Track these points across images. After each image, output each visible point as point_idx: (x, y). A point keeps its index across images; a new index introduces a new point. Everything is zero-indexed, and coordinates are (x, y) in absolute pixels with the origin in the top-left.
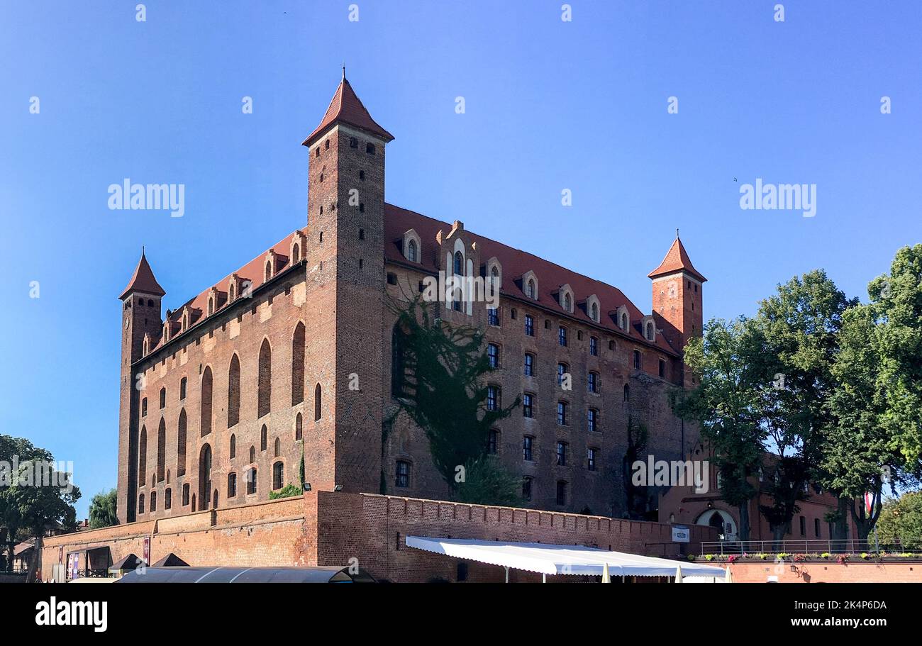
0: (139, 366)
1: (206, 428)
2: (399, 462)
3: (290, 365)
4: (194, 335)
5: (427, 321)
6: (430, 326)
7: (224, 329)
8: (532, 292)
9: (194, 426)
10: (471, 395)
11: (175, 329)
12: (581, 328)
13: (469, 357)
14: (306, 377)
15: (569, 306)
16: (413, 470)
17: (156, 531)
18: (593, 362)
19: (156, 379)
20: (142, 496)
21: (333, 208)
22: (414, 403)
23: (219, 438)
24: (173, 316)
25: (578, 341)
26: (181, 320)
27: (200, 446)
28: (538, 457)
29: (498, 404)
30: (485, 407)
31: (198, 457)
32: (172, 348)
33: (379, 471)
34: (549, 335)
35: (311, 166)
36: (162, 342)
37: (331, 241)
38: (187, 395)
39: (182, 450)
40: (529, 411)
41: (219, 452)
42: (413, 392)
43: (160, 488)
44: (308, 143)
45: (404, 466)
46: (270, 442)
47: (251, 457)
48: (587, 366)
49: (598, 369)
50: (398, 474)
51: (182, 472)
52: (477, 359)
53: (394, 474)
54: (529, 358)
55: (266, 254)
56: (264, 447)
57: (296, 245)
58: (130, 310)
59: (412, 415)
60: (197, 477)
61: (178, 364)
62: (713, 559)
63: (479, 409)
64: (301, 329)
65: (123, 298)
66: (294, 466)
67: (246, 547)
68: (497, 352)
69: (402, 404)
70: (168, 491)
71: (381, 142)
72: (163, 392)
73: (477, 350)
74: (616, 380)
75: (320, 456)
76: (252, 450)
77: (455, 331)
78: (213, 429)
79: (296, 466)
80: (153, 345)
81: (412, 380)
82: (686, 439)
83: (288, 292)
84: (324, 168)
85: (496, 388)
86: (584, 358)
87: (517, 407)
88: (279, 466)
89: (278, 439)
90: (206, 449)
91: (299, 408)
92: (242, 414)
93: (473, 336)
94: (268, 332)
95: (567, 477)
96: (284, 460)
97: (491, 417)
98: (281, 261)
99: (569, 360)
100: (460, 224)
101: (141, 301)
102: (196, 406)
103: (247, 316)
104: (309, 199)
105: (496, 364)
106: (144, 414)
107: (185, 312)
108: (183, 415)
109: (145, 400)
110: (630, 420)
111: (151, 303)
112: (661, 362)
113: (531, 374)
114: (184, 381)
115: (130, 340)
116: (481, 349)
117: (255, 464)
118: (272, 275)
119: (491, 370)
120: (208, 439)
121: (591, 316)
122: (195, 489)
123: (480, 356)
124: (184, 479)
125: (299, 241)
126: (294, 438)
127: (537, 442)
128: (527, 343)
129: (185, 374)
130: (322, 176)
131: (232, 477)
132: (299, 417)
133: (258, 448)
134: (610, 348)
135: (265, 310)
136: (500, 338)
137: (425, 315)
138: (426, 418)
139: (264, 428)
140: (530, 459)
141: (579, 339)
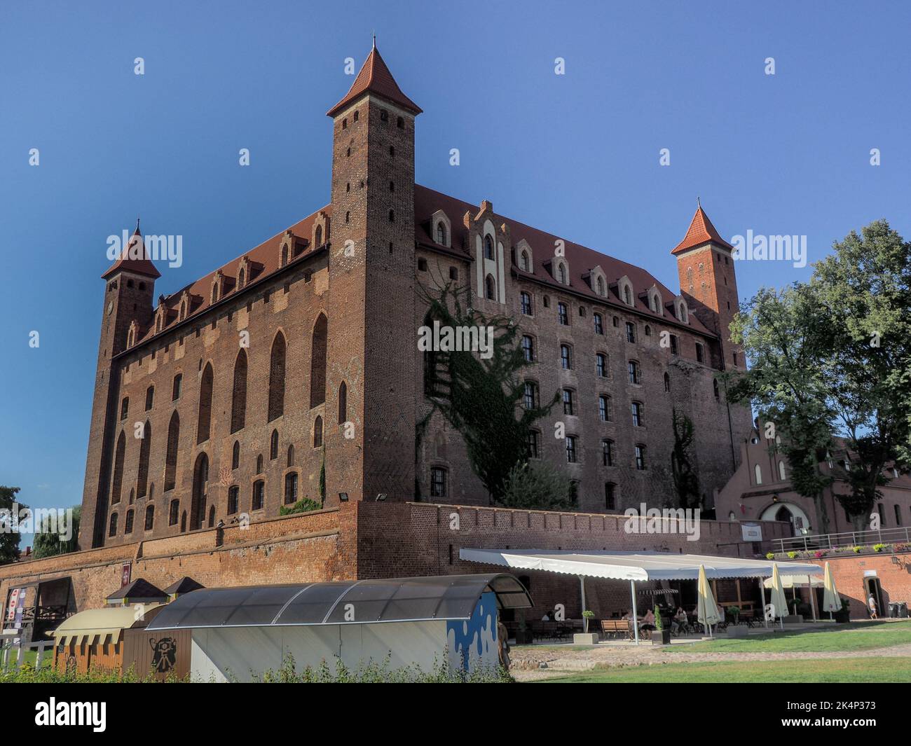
0: (121, 359)
1: (203, 434)
2: (435, 468)
3: (309, 362)
4: (194, 325)
5: (459, 311)
6: (462, 317)
7: (230, 319)
8: (563, 276)
9: (188, 431)
10: (508, 392)
11: (170, 316)
12: (617, 314)
13: (503, 350)
14: (329, 375)
15: (602, 290)
16: (450, 477)
17: (140, 555)
18: (631, 352)
19: (141, 375)
20: (115, 515)
21: (362, 185)
22: (449, 403)
23: (219, 447)
24: (168, 302)
25: (614, 328)
26: (178, 307)
27: (194, 455)
28: (583, 459)
29: (536, 402)
30: (523, 405)
31: (192, 468)
32: (165, 340)
33: (412, 478)
34: (583, 324)
35: (337, 138)
36: (153, 332)
37: (360, 222)
38: (180, 394)
39: (171, 460)
40: (570, 408)
41: (218, 462)
42: (447, 390)
43: (140, 506)
44: (334, 114)
45: (439, 474)
46: (282, 450)
47: (258, 468)
48: (626, 355)
49: (637, 357)
50: (433, 482)
51: (170, 486)
52: (512, 352)
53: (429, 482)
54: (564, 349)
55: (283, 235)
56: (274, 454)
57: (319, 227)
58: (116, 292)
59: (446, 416)
60: (190, 491)
61: (172, 358)
62: (796, 556)
63: (516, 408)
64: (322, 320)
65: (107, 277)
66: (311, 477)
67: (262, 568)
68: (531, 345)
69: (436, 404)
70: (150, 509)
71: (411, 116)
72: (150, 391)
73: (511, 342)
74: (657, 368)
75: (344, 464)
76: (260, 460)
77: (488, 321)
78: (212, 437)
79: (313, 477)
80: (141, 334)
81: (446, 377)
82: (734, 429)
83: (308, 278)
84: (352, 141)
85: (532, 384)
86: (622, 345)
87: (557, 403)
88: (292, 477)
89: (291, 446)
90: (203, 459)
91: (320, 410)
92: (248, 419)
93: (506, 327)
94: (284, 324)
95: (615, 478)
96: (299, 470)
97: (530, 416)
98: (300, 244)
99: (607, 349)
100: (489, 205)
101: (130, 283)
102: (191, 408)
103: (257, 305)
104: (333, 175)
105: (531, 358)
106: (124, 417)
107: (185, 298)
108: (175, 419)
109: (126, 401)
110: (674, 412)
111: (142, 286)
112: (698, 346)
113: (569, 367)
114: (178, 378)
115: (112, 328)
116: (516, 341)
117: (263, 475)
118: (289, 259)
119: (526, 363)
120: (204, 447)
121: (624, 299)
122: (186, 506)
123: (514, 348)
124: (173, 494)
125: (322, 222)
126: (312, 445)
127: (581, 441)
128: (563, 334)
129: (179, 371)
130: (349, 150)
131: (234, 491)
132: (318, 421)
133: (267, 456)
134: (647, 334)
135: (280, 300)
136: (535, 329)
137: (457, 304)
138: (462, 419)
139: (275, 434)
140: (575, 461)
141: (615, 325)
